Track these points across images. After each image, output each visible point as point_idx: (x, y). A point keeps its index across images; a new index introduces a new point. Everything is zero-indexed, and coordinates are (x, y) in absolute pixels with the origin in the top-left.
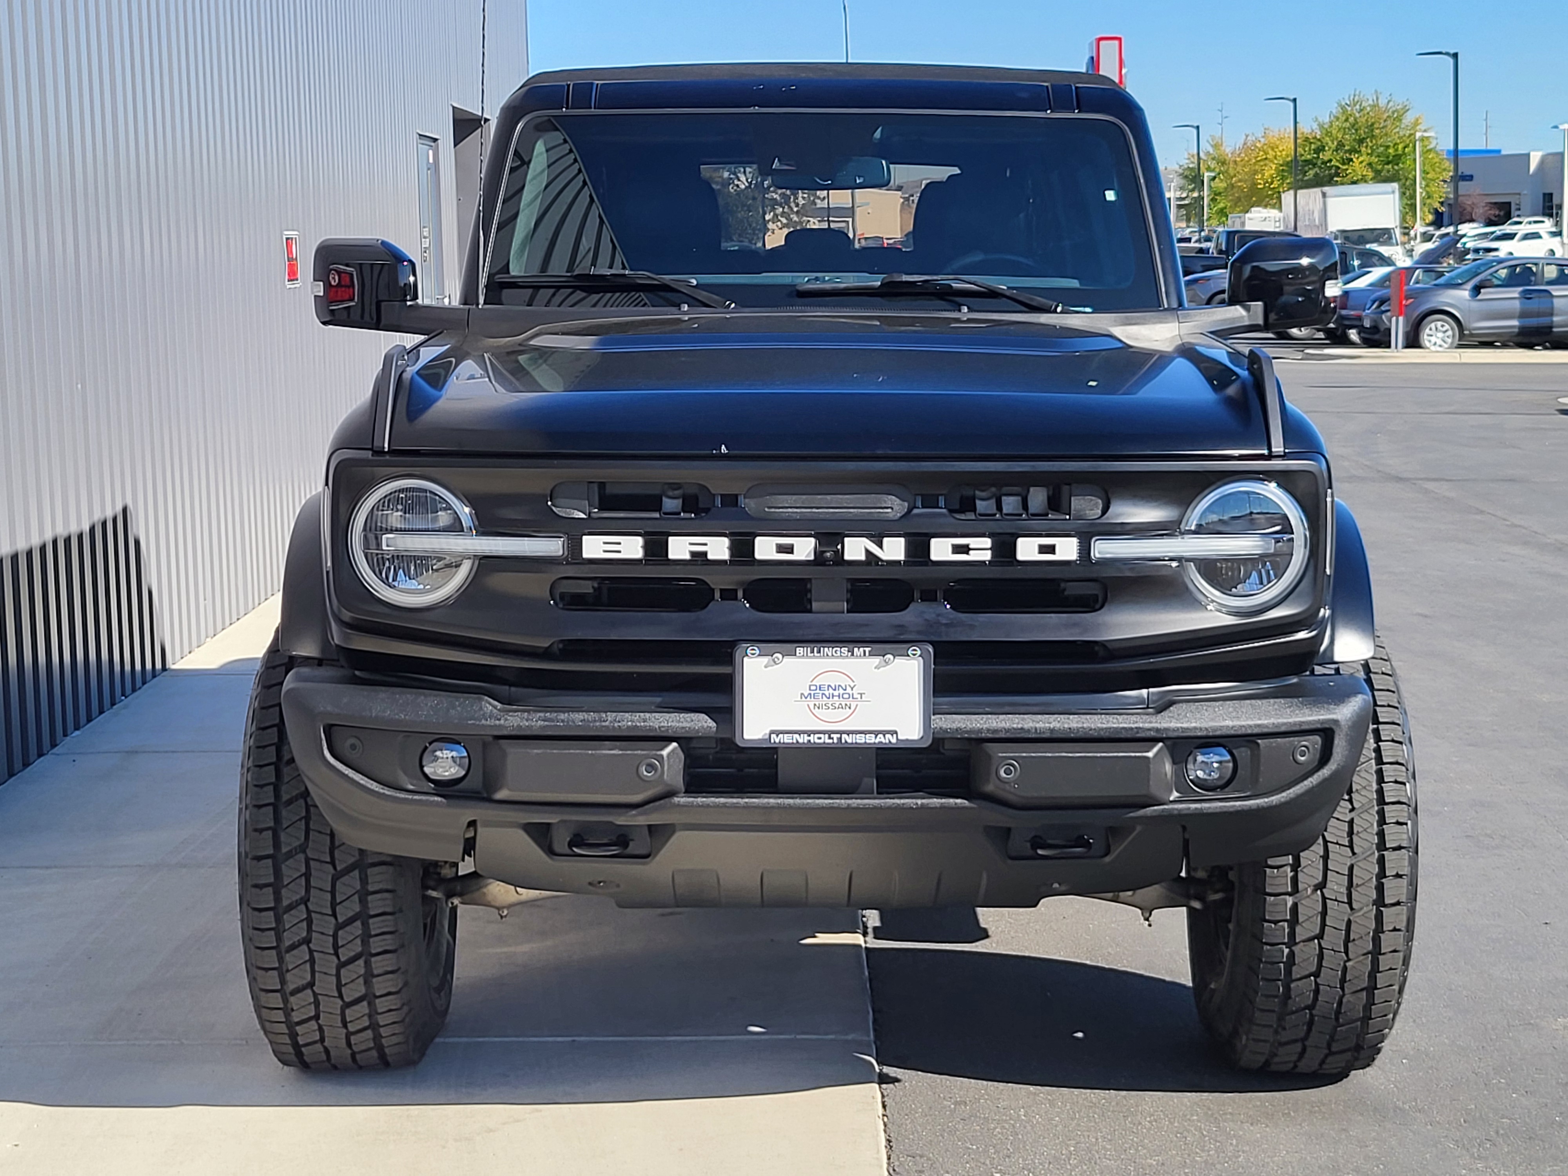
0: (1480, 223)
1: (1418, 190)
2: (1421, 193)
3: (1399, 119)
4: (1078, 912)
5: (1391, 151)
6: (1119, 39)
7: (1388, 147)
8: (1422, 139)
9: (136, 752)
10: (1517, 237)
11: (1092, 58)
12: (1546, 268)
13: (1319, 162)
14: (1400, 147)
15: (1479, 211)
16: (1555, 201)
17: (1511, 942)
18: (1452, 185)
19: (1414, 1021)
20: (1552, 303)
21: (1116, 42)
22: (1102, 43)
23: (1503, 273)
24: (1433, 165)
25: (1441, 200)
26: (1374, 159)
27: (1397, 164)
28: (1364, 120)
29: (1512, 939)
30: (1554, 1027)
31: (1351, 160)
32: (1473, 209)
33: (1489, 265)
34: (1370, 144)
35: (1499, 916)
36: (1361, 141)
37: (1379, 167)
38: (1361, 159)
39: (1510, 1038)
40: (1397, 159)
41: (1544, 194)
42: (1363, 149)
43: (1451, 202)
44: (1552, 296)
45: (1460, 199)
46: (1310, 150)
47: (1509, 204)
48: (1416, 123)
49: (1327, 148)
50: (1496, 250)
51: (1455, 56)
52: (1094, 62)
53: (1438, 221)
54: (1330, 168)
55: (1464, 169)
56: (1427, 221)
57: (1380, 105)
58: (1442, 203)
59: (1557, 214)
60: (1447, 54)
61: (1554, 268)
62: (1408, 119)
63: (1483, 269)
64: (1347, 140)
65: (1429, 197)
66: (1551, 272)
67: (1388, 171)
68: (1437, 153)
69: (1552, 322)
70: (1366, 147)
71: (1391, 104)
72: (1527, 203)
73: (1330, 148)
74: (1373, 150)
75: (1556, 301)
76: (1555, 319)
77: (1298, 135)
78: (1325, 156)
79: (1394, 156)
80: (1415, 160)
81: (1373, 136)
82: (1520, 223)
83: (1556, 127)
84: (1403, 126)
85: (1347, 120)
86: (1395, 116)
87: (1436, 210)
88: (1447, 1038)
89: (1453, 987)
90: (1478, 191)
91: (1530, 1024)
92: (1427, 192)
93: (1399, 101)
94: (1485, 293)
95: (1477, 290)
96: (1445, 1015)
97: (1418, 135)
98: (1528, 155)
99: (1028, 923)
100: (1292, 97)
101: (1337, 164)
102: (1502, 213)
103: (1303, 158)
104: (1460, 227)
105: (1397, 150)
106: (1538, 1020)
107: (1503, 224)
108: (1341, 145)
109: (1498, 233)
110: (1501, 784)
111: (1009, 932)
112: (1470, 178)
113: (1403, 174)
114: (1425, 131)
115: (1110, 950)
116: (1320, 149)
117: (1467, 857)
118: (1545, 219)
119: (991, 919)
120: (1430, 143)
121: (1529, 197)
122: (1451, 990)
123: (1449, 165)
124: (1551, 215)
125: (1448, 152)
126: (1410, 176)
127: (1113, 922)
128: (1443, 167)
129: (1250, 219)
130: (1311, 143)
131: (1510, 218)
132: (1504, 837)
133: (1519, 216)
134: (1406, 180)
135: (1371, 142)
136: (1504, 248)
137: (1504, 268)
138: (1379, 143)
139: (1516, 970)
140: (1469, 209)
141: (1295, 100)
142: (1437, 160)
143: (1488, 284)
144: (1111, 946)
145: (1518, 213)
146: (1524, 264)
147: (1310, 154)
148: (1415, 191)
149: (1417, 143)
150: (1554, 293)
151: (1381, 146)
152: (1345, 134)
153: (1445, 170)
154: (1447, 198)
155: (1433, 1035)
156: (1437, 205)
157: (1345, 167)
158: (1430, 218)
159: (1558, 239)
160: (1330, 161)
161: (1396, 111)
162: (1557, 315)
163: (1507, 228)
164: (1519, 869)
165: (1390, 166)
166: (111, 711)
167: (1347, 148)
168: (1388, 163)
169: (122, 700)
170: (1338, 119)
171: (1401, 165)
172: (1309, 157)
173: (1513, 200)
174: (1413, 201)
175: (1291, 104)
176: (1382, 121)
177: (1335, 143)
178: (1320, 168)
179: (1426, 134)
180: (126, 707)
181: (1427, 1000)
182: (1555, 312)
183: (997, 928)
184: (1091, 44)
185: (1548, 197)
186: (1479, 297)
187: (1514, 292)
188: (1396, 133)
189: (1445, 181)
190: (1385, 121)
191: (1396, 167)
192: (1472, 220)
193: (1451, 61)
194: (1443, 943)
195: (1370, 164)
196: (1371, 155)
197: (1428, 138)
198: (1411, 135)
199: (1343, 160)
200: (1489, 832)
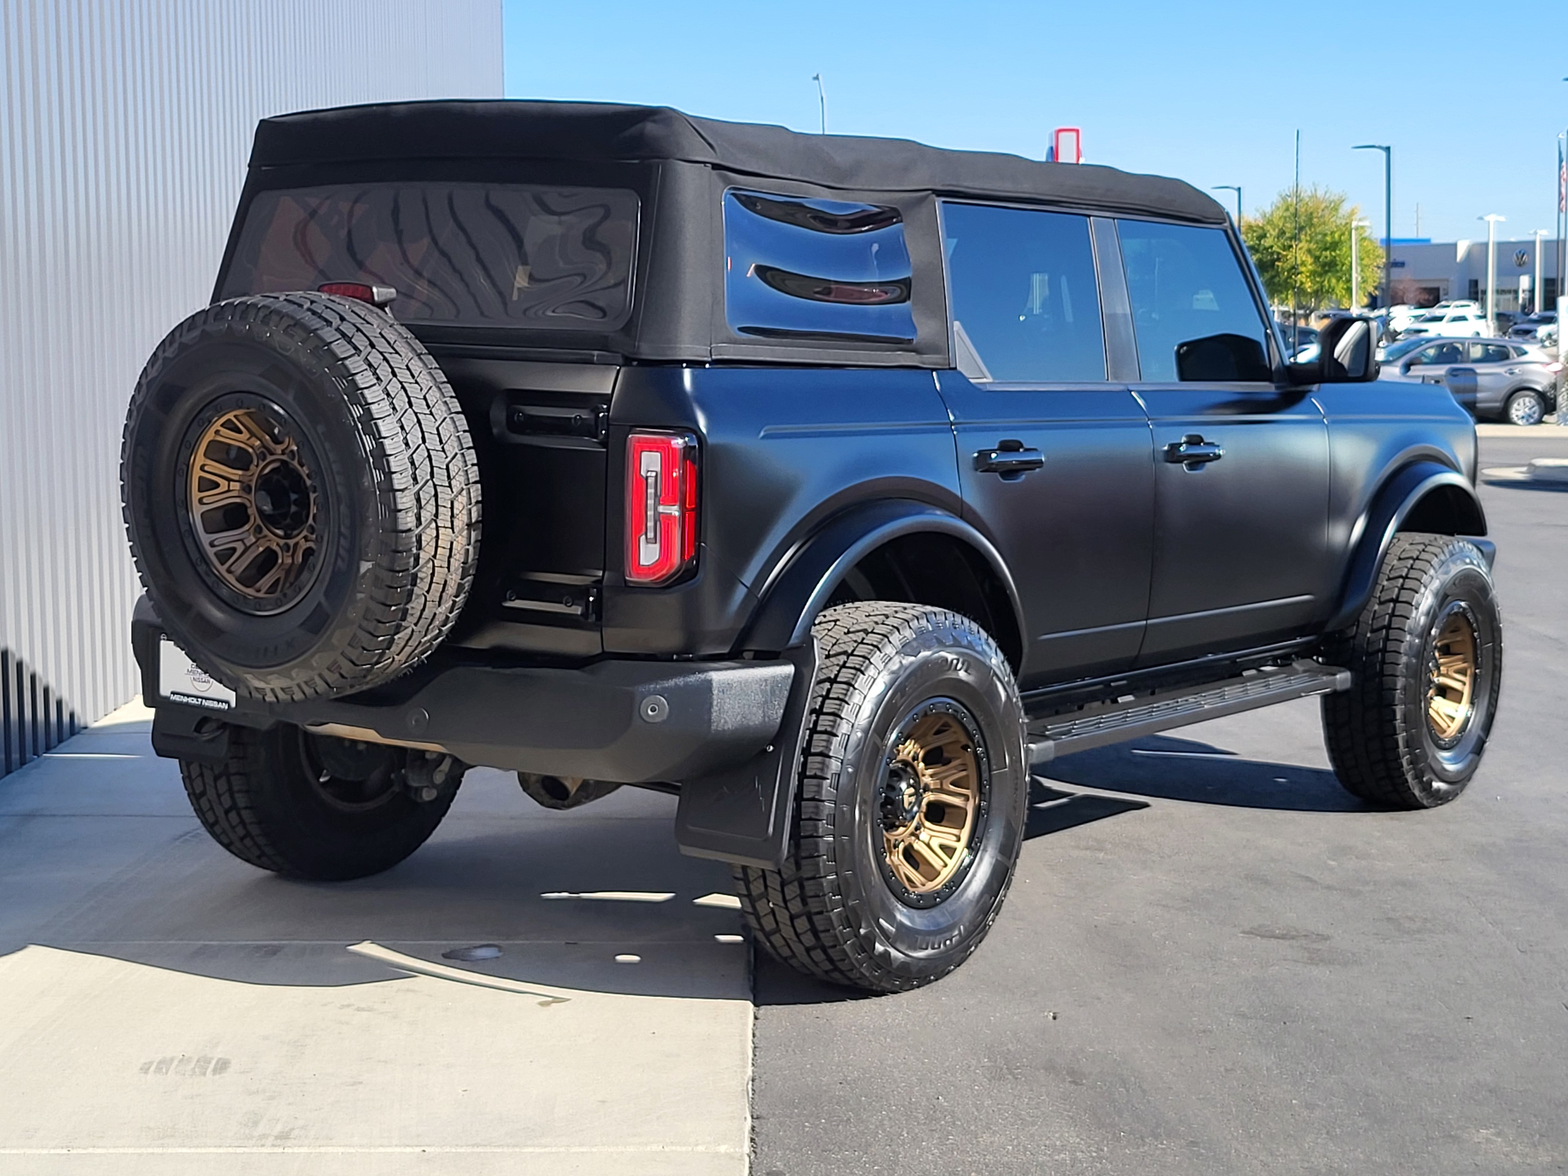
0: (1412, 305)
1: (1354, 275)
2: (1357, 278)
3: (1336, 209)
4: (980, 1002)
5: (1328, 239)
6: (1077, 131)
7: (1325, 235)
8: (1357, 229)
9: (34, 816)
10: (1445, 319)
11: (1052, 148)
12: (1471, 350)
13: (1261, 248)
14: (1336, 236)
15: (1410, 295)
16: (1481, 287)
17: (1432, 1040)
18: (1384, 271)
19: (1328, 1133)
20: (1476, 381)
21: (1074, 134)
22: (1061, 135)
23: (1432, 352)
24: (1367, 252)
25: (1375, 284)
26: (1313, 246)
27: (1334, 251)
28: (1303, 210)
29: (1432, 1036)
30: (1476, 1140)
31: (1291, 246)
32: (1404, 293)
33: (1418, 344)
34: (1309, 232)
35: (1420, 1009)
36: (1301, 229)
37: (1318, 253)
38: (1300, 245)
39: (1428, 1152)
40: (1334, 246)
41: (1470, 281)
42: (1303, 237)
43: (1384, 286)
44: (1475, 373)
45: (1392, 284)
46: (1253, 237)
47: (1438, 289)
48: (1352, 213)
49: (1268, 235)
50: (1426, 331)
51: (1388, 149)
52: (1054, 152)
53: (1373, 304)
54: (1272, 254)
55: (1396, 257)
56: (1363, 304)
57: (1318, 195)
58: (1376, 288)
59: (1482, 299)
60: (1380, 147)
61: (1479, 347)
62: (1345, 209)
63: (1412, 347)
64: (1287, 228)
65: (1364, 282)
66: (1477, 352)
67: (1326, 257)
68: (1370, 240)
69: (1476, 397)
70: (1306, 235)
71: (1328, 195)
72: (1454, 288)
73: (1271, 235)
74: (1312, 238)
75: (1479, 379)
76: (1479, 395)
77: (1242, 224)
78: (1267, 242)
79: (1331, 244)
80: (1351, 247)
81: (1312, 224)
82: (1448, 306)
83: (1481, 218)
84: (1339, 215)
85: (1287, 209)
86: (1332, 205)
87: (1370, 294)
88: (1362, 1153)
89: (1370, 1091)
90: (1409, 277)
91: (1451, 1136)
92: (1363, 278)
93: (1335, 193)
94: (1416, 370)
95: (1407, 367)
96: (1360, 1125)
97: (1354, 224)
98: (1455, 246)
99: (927, 1015)
100: (1236, 186)
101: (1278, 250)
102: (1431, 298)
103: (1247, 244)
104: (1392, 309)
105: (1333, 237)
106: (1459, 1132)
107: (1432, 306)
108: (1282, 233)
109: (1428, 315)
110: (1423, 862)
111: (906, 1024)
112: (1402, 264)
113: (1341, 261)
114: (1360, 220)
115: (1010, 1046)
116: (1263, 236)
117: (1387, 941)
118: (1471, 303)
119: (888, 1010)
120: (1365, 231)
121: (1455, 281)
122: (1368, 1095)
123: (1382, 252)
124: (1476, 299)
125: (1382, 240)
126: (1346, 262)
127: (1015, 1014)
128: (1376, 254)
129: (1198, 300)
130: (1255, 231)
131: (1438, 302)
132: (1426, 919)
133: (1446, 300)
134: (1343, 265)
135: (1310, 229)
136: (1433, 330)
137: (1431, 347)
138: (1318, 231)
139: (1437, 1072)
140: (1400, 293)
141: (1239, 189)
142: (1370, 247)
143: (1417, 361)
144: (1012, 1043)
145: (1446, 297)
146: (1452, 344)
147: (1252, 240)
148: (1351, 275)
149: (1353, 232)
150: (1478, 371)
151: (1320, 233)
152: (1285, 222)
153: (1378, 256)
154: (1380, 283)
155: (1347, 1148)
156: (1371, 289)
157: (1285, 253)
158: (1366, 301)
159: (1483, 320)
160: (1271, 247)
161: (1333, 201)
162: (1481, 391)
163: (1437, 311)
164: (1440, 956)
165: (1328, 252)
166: (20, 771)
167: (1288, 235)
168: (1326, 249)
169: (34, 759)
170: (1278, 208)
171: (1338, 252)
172: (1252, 243)
173: (1442, 286)
174: (1348, 285)
175: (1236, 193)
176: (1320, 211)
177: (1277, 230)
178: (1262, 254)
179: (1361, 224)
180: (37, 767)
181: (1341, 1107)
182: (1479, 388)
183: (894, 1020)
184: (1051, 134)
185: (1474, 283)
186: (1409, 373)
187: (1441, 369)
188: (1335, 221)
189: (1379, 268)
190: (1323, 210)
191: (1333, 254)
192: (1403, 303)
193: (1384, 154)
194: (1360, 1040)
195: (1309, 251)
196: (1310, 242)
197: (1362, 227)
198: (1347, 224)
199: (1284, 246)
200: (1410, 914)
